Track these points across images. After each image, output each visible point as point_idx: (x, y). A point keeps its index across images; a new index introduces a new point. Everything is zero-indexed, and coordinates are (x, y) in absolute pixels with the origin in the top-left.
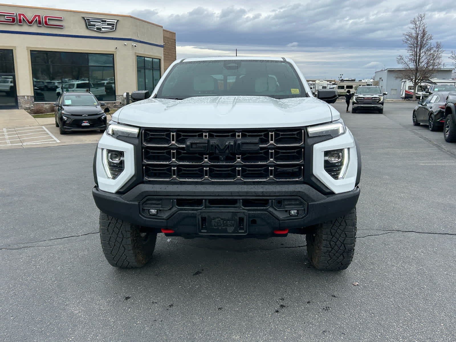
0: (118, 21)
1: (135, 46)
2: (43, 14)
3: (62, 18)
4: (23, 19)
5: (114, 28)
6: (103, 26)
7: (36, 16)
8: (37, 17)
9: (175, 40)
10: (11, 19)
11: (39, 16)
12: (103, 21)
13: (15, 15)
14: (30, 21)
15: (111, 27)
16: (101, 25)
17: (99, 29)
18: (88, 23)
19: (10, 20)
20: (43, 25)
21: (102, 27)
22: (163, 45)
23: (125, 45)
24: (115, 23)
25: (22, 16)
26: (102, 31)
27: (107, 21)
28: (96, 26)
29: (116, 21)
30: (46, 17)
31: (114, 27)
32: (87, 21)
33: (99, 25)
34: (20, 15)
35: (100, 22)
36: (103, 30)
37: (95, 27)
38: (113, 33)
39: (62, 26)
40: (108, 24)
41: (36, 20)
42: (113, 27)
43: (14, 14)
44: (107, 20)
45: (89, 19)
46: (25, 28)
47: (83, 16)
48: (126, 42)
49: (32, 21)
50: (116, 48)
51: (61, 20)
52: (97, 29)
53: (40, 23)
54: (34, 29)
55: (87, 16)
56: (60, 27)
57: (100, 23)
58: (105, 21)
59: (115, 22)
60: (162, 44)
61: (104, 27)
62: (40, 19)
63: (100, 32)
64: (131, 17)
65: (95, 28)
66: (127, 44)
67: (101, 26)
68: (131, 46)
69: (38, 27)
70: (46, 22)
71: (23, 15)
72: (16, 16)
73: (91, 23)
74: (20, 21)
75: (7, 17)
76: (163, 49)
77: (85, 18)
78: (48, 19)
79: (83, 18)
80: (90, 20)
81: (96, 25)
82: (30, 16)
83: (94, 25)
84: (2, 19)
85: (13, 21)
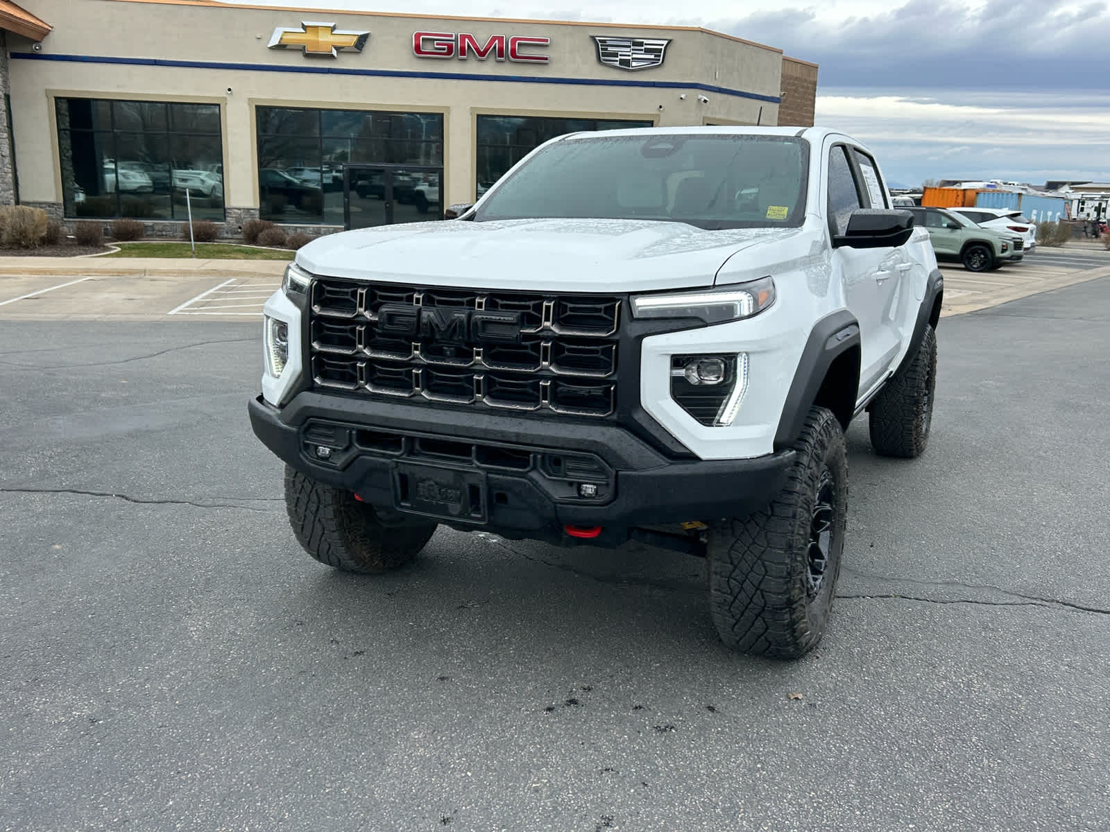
0: (670, 41)
1: (705, 101)
2: (508, 34)
3: (547, 41)
4: (468, 45)
5: (659, 60)
6: (634, 56)
7: (494, 39)
8: (497, 41)
9: (815, 84)
10: (446, 47)
11: (501, 39)
12: (635, 44)
13: (454, 38)
14: (482, 50)
15: (652, 57)
16: (630, 54)
17: (626, 63)
18: (603, 50)
19: (444, 49)
20: (509, 59)
21: (632, 58)
22: (778, 96)
23: (681, 98)
24: (663, 47)
25: (467, 40)
26: (631, 68)
27: (646, 44)
28: (620, 55)
29: (665, 43)
30: (514, 40)
31: (660, 56)
32: (601, 45)
33: (626, 53)
34: (463, 37)
35: (630, 47)
36: (634, 64)
37: (618, 59)
38: (658, 71)
39: (546, 59)
40: (648, 51)
41: (495, 47)
42: (658, 56)
43: (451, 36)
44: (645, 41)
45: (605, 41)
46: (472, 68)
47: (591, 34)
48: (683, 93)
49: (486, 51)
50: (661, 107)
51: (547, 46)
52: (622, 62)
53: (501, 54)
54: (489, 68)
55: (601, 34)
56: (542, 61)
57: (628, 49)
58: (641, 44)
59: (663, 45)
60: (777, 94)
61: (638, 57)
62: (501, 45)
63: (629, 71)
64: (702, 31)
65: (617, 61)
66: (686, 97)
67: (629, 56)
68: (695, 101)
69: (497, 64)
70: (513, 51)
71: (470, 38)
72: (456, 40)
73: (609, 49)
74: (463, 53)
75: (437, 44)
76: (777, 105)
77: (597, 38)
78: (519, 44)
79: (593, 38)
80: (608, 43)
81: (620, 53)
82: (482, 40)
83: (616, 55)
84: (428, 48)
85: (451, 50)
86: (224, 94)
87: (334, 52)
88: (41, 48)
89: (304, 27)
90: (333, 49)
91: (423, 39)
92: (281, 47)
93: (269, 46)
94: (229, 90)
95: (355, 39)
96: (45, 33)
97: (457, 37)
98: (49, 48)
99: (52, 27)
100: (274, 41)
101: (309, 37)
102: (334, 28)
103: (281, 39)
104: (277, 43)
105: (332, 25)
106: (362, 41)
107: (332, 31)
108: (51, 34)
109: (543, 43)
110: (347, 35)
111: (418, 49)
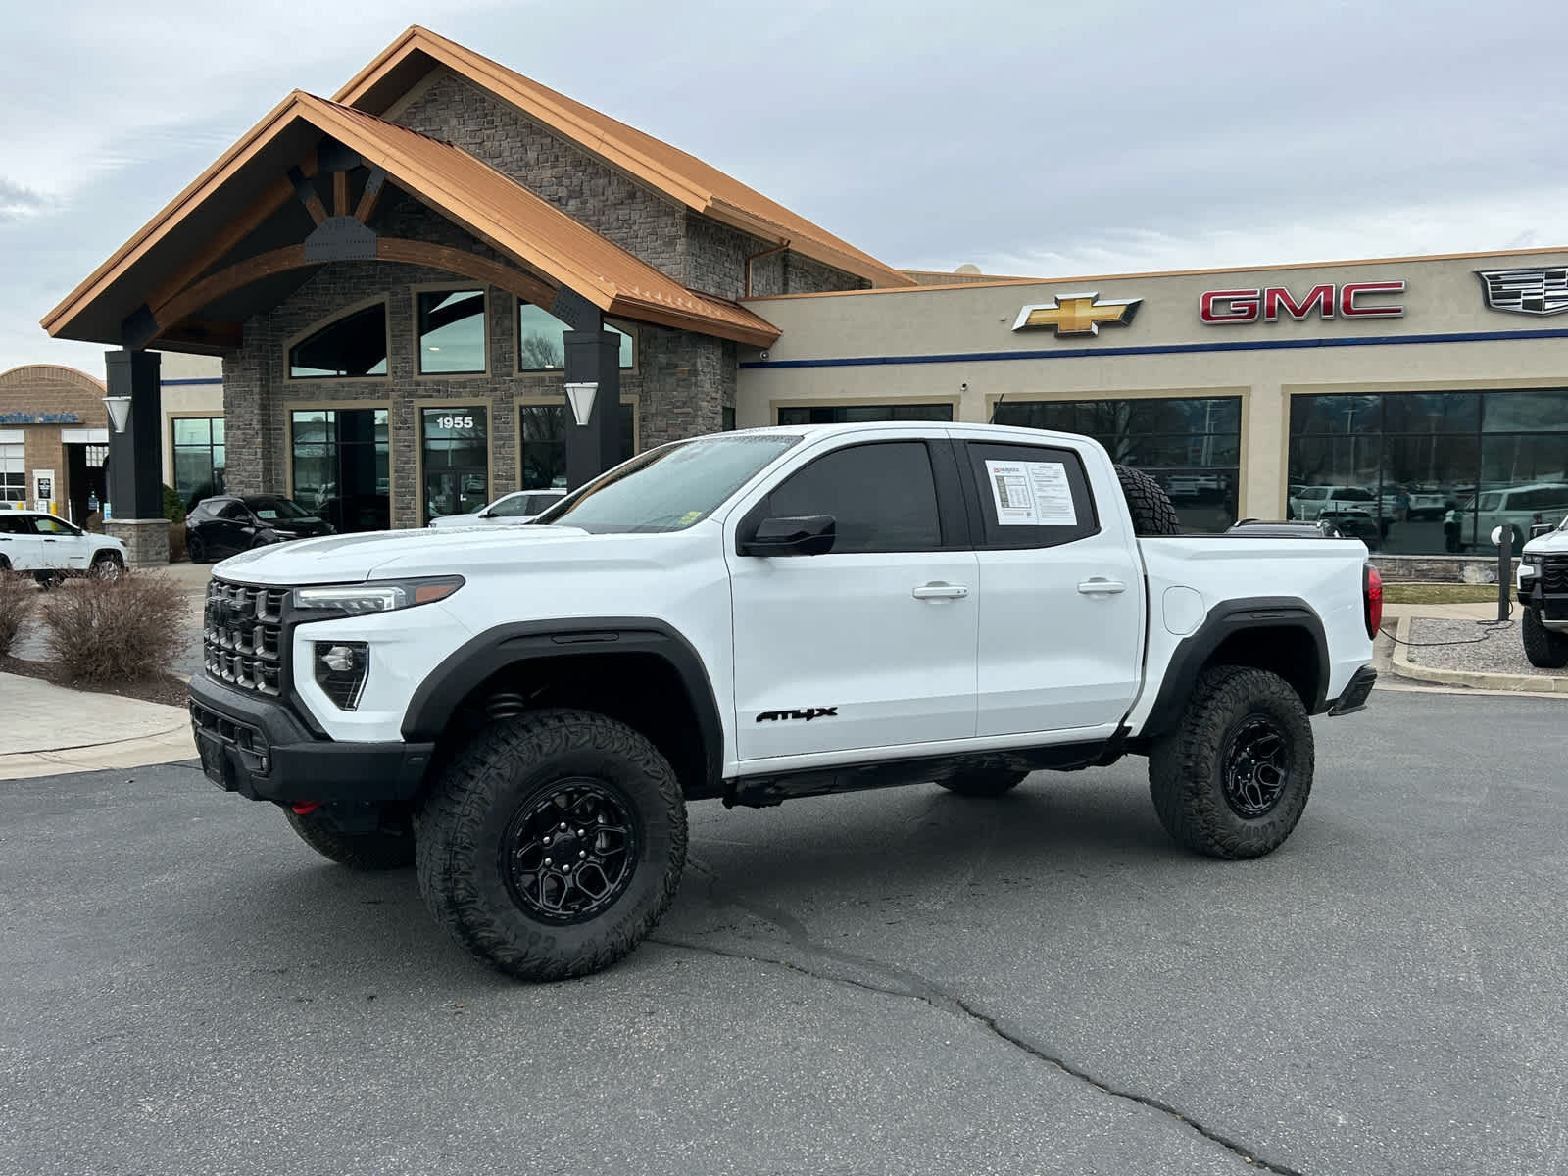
2: (1339, 282)
3: (1400, 285)
4: (1280, 303)
6: (1549, 294)
7: (1318, 290)
8: (1322, 293)
10: (1247, 308)
11: (1328, 290)
12: (1550, 276)
13: (1259, 293)
14: (1299, 308)
16: (1542, 291)
17: (1534, 305)
18: (1494, 290)
19: (1244, 311)
20: (1340, 314)
21: (1546, 298)
25: (1277, 296)
26: (1543, 312)
28: (1524, 295)
30: (1348, 290)
32: (1491, 284)
33: (1538, 290)
34: (1272, 293)
35: (1542, 281)
36: (1549, 305)
37: (1520, 300)
39: (1399, 310)
41: (1319, 301)
43: (1256, 293)
45: (1497, 277)
46: (1286, 331)
47: (1474, 270)
49: (1306, 307)
51: (1402, 292)
52: (1527, 304)
53: (1328, 308)
54: (1311, 330)
55: (1489, 268)
56: (1394, 314)
57: (1539, 285)
58: (1561, 276)
61: (1556, 296)
62: (1328, 299)
63: (1539, 316)
65: (1519, 303)
67: (1541, 294)
69: (1322, 323)
70: (1347, 307)
71: (1282, 292)
72: (1261, 298)
73: (1505, 287)
74: (1271, 312)
75: (1235, 306)
77: (1484, 274)
78: (1356, 294)
80: (1504, 279)
82: (1300, 293)
83: (1517, 295)
84: (1222, 311)
85: (1251, 313)
86: (955, 390)
87: (1095, 329)
88: (768, 356)
89: (1058, 301)
90: (1093, 325)
91: (1214, 301)
92: (1028, 329)
93: (1015, 328)
94: (964, 386)
95: (1122, 310)
96: (774, 339)
97: (1262, 293)
98: (777, 354)
99: (781, 331)
100: (1020, 323)
101: (1065, 312)
102: (1095, 299)
103: (1029, 318)
104: (1023, 324)
105: (1093, 295)
106: (1131, 311)
107: (1093, 303)
108: (780, 339)
109: (1394, 291)
110: (1113, 306)
111: (1206, 315)
